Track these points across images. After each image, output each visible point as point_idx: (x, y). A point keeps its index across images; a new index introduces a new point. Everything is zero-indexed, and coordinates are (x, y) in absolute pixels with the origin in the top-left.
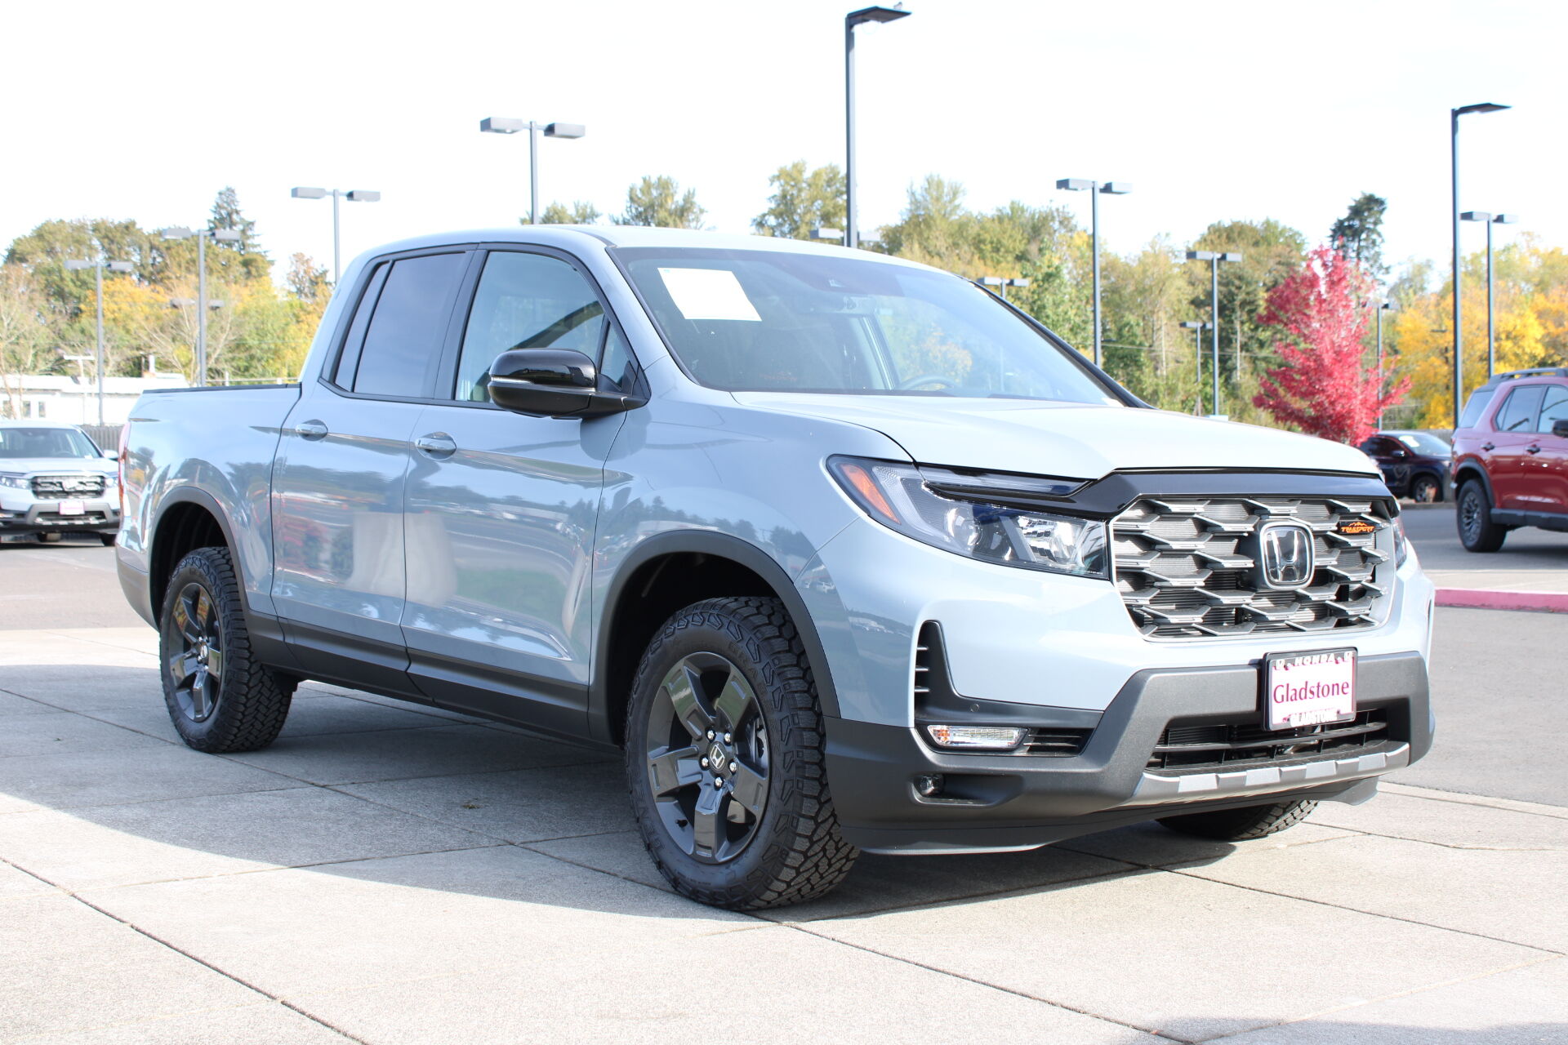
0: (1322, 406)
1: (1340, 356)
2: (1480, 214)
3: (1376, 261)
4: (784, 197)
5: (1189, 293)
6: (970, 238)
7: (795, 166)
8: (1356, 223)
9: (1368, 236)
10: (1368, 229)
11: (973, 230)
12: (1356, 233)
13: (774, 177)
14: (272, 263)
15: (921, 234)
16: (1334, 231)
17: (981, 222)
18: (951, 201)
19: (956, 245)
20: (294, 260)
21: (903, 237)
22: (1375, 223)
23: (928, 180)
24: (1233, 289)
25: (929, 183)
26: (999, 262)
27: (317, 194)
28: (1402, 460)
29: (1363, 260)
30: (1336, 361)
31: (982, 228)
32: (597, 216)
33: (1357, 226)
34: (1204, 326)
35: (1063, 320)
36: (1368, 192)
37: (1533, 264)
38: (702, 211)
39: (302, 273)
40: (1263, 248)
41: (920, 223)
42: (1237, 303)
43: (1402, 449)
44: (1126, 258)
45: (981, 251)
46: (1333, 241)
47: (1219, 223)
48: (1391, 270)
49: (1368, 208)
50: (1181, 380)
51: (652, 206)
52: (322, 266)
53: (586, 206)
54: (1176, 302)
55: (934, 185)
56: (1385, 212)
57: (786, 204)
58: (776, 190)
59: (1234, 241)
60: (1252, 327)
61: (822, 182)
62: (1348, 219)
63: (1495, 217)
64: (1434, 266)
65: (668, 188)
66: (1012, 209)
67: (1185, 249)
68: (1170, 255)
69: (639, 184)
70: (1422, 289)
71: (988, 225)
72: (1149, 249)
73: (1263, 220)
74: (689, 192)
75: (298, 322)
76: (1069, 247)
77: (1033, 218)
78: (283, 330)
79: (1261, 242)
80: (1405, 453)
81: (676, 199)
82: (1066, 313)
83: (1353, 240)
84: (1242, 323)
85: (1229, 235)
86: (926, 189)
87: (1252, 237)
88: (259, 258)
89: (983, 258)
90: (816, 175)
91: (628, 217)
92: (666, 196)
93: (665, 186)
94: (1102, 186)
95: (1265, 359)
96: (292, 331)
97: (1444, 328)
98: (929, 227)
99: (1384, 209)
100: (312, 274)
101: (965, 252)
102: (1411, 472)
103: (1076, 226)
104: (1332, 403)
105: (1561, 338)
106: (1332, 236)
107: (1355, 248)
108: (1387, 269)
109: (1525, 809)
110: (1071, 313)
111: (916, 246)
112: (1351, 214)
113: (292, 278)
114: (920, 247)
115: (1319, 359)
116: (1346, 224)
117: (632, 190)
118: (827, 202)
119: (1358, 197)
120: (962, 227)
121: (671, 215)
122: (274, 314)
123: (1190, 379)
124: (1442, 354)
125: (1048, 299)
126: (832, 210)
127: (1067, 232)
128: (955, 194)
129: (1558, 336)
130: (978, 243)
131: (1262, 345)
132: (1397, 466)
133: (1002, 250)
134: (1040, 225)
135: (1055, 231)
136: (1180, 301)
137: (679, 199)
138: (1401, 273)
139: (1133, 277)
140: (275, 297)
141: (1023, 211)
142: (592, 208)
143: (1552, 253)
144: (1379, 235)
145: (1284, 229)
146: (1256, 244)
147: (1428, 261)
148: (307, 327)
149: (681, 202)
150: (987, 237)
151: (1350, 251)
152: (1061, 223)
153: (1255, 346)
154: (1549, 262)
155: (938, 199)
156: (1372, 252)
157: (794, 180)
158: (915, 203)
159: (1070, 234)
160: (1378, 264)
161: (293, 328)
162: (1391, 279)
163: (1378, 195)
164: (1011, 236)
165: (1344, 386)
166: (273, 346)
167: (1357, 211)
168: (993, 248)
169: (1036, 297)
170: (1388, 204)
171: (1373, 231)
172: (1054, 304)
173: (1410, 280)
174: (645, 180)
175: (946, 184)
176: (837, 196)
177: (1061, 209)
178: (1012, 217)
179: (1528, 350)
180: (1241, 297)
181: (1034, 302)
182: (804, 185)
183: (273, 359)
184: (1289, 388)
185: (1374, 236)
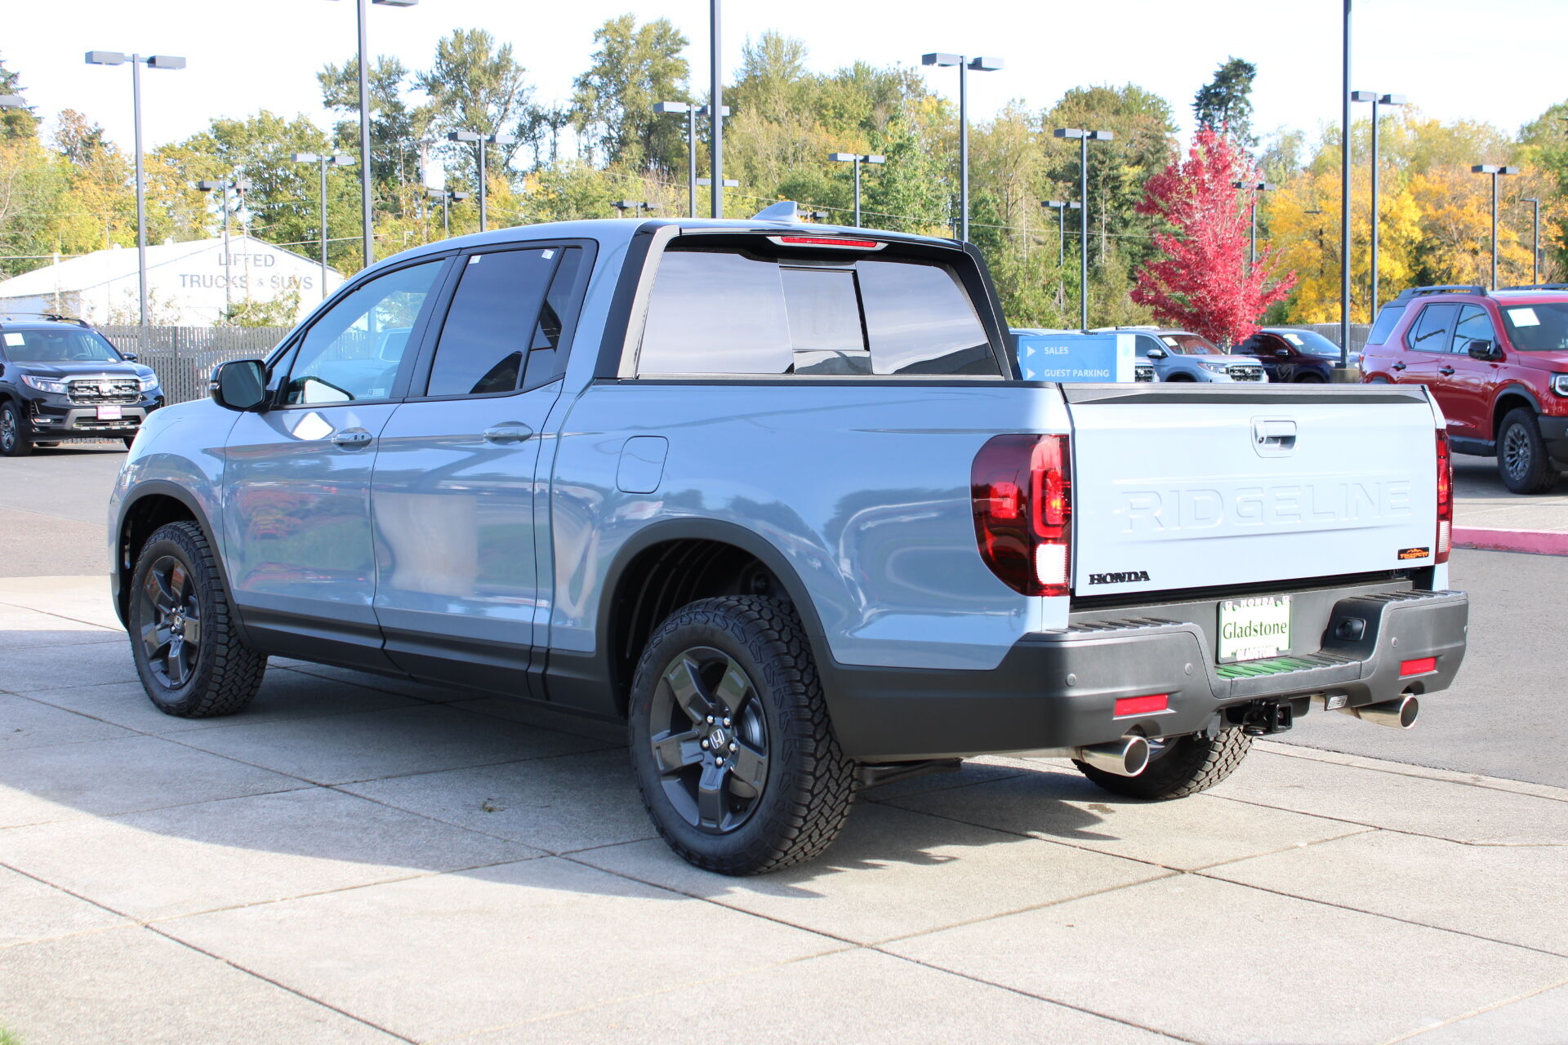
0: (1202, 302)
1: (1223, 250)
2: (1366, 93)
3: (1243, 132)
4: (610, 55)
5: (1045, 164)
6: (811, 102)
7: (622, 21)
8: (1223, 90)
9: (1235, 104)
10: (1235, 96)
11: (815, 94)
12: (1223, 102)
13: (599, 32)
14: (38, 120)
15: (757, 97)
16: (1199, 99)
17: (822, 84)
18: (790, 62)
19: (797, 110)
20: (63, 117)
21: (739, 101)
22: (1243, 92)
23: (765, 38)
24: (1096, 164)
25: (766, 41)
26: (842, 129)
27: (114, 60)
28: (1286, 359)
29: (1230, 130)
30: (1218, 255)
31: (824, 92)
32: (403, 73)
33: (1224, 94)
34: (1068, 205)
35: (915, 196)
36: (1236, 57)
37: (1409, 137)
38: (519, 70)
39: (73, 132)
40: (1123, 117)
41: (757, 85)
42: (1100, 179)
43: (1285, 348)
44: (979, 126)
45: (822, 116)
46: (1198, 110)
47: (1077, 89)
48: (1259, 142)
49: (1236, 74)
50: (1043, 264)
51: (464, 63)
52: (96, 125)
53: (391, 62)
54: (1032, 175)
55: (772, 43)
56: (1255, 80)
57: (611, 63)
58: (601, 46)
59: (1093, 109)
60: (1116, 205)
61: (652, 38)
62: (1215, 86)
63: (1381, 98)
64: (1304, 138)
65: (482, 44)
66: (856, 71)
67: (1040, 116)
68: (1026, 123)
69: (451, 37)
70: (1293, 162)
71: (830, 89)
72: (1002, 116)
73: (1124, 85)
74: (505, 46)
75: (71, 188)
76: (918, 113)
77: (879, 82)
78: (56, 197)
79: (1122, 109)
80: (1289, 351)
81: (490, 55)
82: (918, 188)
83: (1219, 109)
84: (1106, 201)
85: (1085, 102)
86: (763, 48)
87: (1113, 105)
88: (24, 116)
89: (825, 124)
90: (645, 31)
91: (438, 75)
92: (480, 52)
93: (478, 40)
94: (971, 61)
95: (1129, 240)
96: (65, 199)
97: (1318, 210)
98: (767, 90)
99: (1252, 76)
100: (84, 134)
101: (807, 118)
102: (1295, 371)
103: (925, 91)
104: (1214, 299)
105: (1441, 222)
106: (1197, 105)
107: (1222, 118)
108: (1255, 140)
109: (1505, 788)
110: (923, 187)
111: (753, 111)
112: (1217, 81)
113: (62, 138)
114: (757, 111)
115: (1200, 252)
116: (1213, 91)
117: (442, 45)
118: (657, 61)
119: (1225, 62)
120: (802, 90)
121: (485, 71)
122: (45, 179)
123: (1052, 262)
124: (1316, 237)
125: (900, 172)
126: (661, 70)
127: (915, 97)
128: (795, 54)
129: (1438, 219)
130: (819, 108)
131: (1126, 223)
132: (1279, 366)
133: (846, 115)
134: (886, 88)
135: (903, 95)
136: (1036, 174)
137: (494, 54)
138: (1270, 145)
139: (987, 147)
140: (44, 160)
141: (868, 73)
142: (397, 64)
143: (1429, 126)
144: (1248, 104)
145: (1147, 96)
146: (1117, 112)
147: (1299, 132)
148: (82, 194)
149: (496, 60)
150: (830, 101)
151: (1216, 120)
152: (909, 87)
153: (1119, 226)
154: (1425, 136)
155: (776, 60)
156: (1240, 122)
157: (621, 35)
158: (751, 63)
159: (918, 99)
160: (1245, 136)
161: (66, 195)
162: (1259, 152)
163: (1246, 61)
164: (855, 101)
165: (1227, 280)
166: (44, 215)
167: (1224, 78)
168: (835, 113)
169: (885, 169)
170: (1258, 71)
171: (1241, 99)
172: (905, 177)
173: (1278, 152)
174: (456, 33)
175: (785, 43)
176: (667, 55)
177: (909, 72)
178: (855, 79)
179: (1404, 233)
180: (1104, 173)
181: (883, 176)
182: (632, 42)
183: (44, 229)
184: (1169, 282)
185: (1242, 105)
